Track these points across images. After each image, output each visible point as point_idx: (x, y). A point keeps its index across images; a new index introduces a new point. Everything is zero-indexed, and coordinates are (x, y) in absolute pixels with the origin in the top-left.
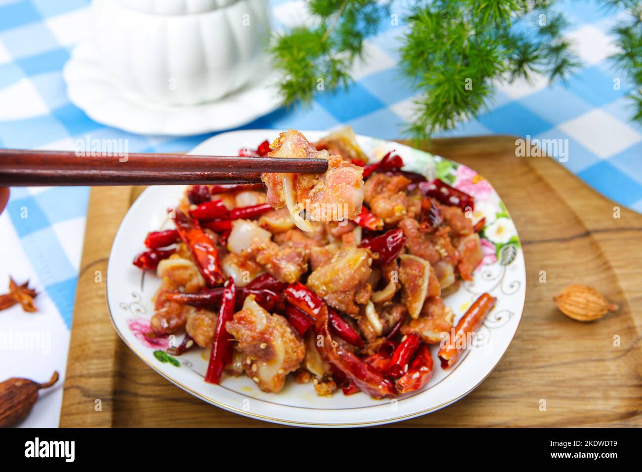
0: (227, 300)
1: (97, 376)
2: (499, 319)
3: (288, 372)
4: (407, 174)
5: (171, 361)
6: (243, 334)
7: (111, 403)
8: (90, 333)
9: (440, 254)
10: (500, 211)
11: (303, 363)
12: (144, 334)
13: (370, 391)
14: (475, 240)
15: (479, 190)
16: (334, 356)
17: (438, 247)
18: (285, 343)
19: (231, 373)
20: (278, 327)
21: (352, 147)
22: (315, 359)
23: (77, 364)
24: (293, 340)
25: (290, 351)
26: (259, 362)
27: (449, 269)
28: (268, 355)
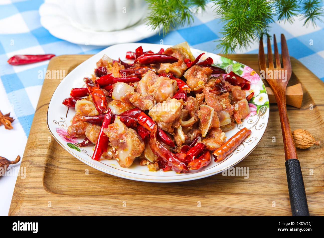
0: (107, 119)
1: (39, 156)
2: (251, 141)
3: (134, 157)
4: (214, 68)
5: (76, 148)
6: (111, 135)
7: (44, 169)
8: (37, 137)
9: (223, 107)
10: (262, 89)
11: (143, 153)
12: (64, 136)
13: (175, 168)
14: (244, 102)
15: (254, 78)
16: (157, 149)
17: (221, 103)
18: (133, 141)
19: (106, 157)
20: (130, 133)
21: (187, 53)
22: (150, 153)
23: (30, 151)
24: (138, 140)
25: (135, 145)
26: (119, 150)
27: (227, 116)
28: (123, 146)
